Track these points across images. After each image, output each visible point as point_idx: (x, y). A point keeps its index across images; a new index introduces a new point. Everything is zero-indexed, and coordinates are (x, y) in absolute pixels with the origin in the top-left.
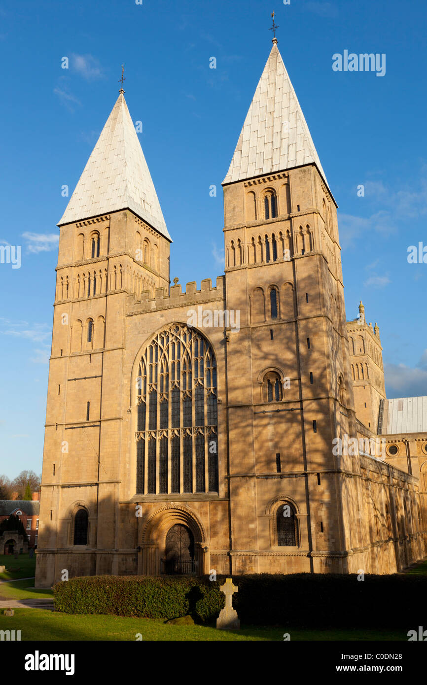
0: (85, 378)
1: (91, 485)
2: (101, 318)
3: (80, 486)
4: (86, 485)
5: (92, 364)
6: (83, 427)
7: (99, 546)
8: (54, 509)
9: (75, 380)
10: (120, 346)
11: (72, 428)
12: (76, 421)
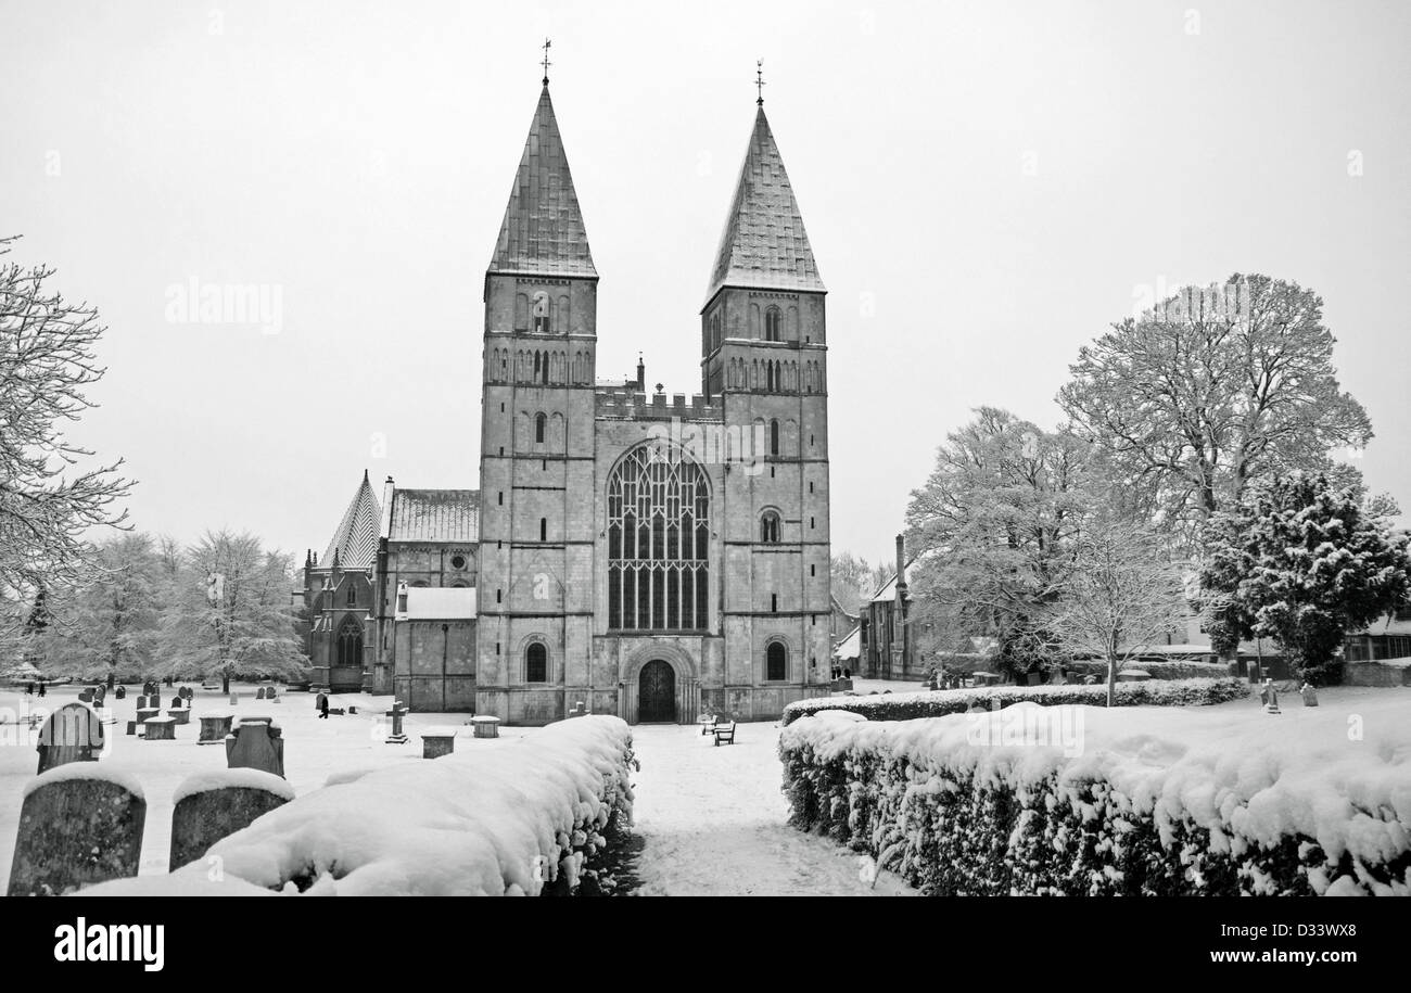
0: (539, 488)
1: (553, 616)
2: (559, 416)
3: (537, 616)
4: (545, 616)
5: (547, 472)
6: (539, 548)
7: (568, 683)
8: (503, 642)
9: (524, 488)
10: (591, 456)
11: (522, 548)
12: (525, 539)
